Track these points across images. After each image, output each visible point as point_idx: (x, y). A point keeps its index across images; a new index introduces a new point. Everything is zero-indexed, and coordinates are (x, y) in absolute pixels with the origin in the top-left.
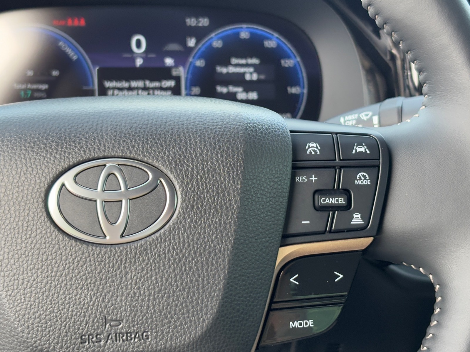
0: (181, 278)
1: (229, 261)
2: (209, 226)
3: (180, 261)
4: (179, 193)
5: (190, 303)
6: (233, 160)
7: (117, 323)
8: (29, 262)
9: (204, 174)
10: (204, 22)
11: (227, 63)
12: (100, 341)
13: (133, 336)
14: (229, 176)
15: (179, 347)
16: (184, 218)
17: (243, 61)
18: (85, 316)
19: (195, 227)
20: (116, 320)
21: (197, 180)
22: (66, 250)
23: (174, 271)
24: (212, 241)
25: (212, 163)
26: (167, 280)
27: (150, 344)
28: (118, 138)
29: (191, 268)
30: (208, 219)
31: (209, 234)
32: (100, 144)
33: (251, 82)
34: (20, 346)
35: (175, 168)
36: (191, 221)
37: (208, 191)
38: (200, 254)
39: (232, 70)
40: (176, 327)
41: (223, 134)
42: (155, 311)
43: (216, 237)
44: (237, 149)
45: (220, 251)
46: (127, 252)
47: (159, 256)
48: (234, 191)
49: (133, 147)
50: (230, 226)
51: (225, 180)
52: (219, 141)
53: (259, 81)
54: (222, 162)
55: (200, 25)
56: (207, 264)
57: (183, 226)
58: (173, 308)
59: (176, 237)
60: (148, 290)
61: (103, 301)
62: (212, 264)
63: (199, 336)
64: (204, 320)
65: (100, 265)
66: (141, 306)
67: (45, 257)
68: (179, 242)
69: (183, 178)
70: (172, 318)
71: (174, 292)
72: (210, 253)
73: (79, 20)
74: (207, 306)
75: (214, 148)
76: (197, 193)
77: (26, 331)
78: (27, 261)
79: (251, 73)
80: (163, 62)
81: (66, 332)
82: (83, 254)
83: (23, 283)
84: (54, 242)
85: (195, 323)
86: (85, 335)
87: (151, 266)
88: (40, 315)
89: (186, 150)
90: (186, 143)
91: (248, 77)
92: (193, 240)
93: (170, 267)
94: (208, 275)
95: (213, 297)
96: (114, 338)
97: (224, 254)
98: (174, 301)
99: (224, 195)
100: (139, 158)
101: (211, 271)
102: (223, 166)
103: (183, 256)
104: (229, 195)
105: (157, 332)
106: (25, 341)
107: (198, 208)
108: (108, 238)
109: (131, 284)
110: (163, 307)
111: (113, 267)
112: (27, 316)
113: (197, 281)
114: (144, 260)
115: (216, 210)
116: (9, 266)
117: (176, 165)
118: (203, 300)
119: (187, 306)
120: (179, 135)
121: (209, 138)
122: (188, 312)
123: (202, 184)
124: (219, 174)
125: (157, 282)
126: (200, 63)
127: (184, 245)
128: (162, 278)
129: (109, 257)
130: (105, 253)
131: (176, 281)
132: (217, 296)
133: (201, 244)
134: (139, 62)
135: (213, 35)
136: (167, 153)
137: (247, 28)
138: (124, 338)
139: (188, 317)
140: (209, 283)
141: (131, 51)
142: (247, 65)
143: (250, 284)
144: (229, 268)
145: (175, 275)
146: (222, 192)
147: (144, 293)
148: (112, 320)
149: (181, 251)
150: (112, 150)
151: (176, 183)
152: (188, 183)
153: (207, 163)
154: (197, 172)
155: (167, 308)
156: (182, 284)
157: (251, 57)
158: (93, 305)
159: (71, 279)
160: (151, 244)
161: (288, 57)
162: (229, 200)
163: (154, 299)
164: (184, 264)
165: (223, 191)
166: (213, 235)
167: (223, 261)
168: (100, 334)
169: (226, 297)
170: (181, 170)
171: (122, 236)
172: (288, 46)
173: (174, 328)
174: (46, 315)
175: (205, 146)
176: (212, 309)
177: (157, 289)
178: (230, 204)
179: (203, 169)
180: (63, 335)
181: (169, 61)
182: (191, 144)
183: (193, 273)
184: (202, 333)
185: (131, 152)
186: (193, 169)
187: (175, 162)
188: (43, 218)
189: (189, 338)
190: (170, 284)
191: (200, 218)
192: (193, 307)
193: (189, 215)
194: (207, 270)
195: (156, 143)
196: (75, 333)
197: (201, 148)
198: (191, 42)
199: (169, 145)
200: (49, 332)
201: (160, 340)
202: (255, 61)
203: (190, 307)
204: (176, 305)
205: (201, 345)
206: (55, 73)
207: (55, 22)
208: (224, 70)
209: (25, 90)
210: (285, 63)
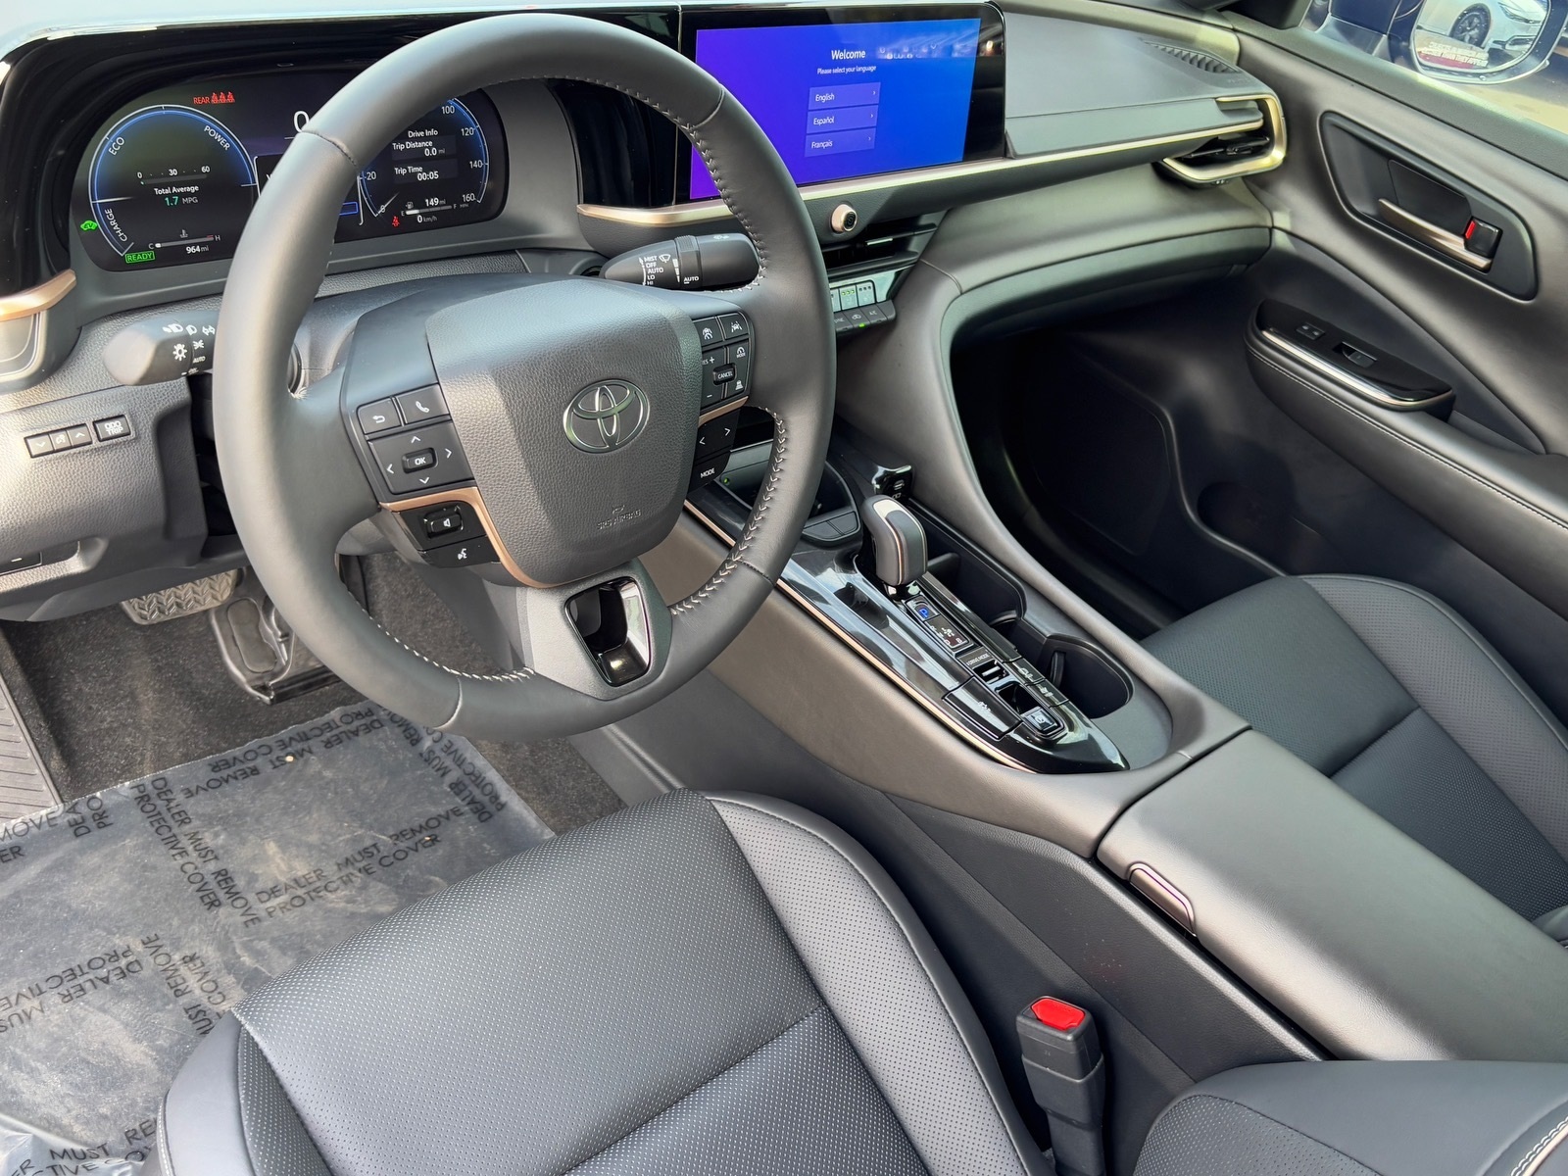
7: (619, 509)
11: (405, 138)
12: (609, 524)
13: (629, 515)
16: (653, 419)
17: (421, 134)
33: (432, 157)
36: (657, 422)
39: (409, 145)
53: (439, 156)
59: (650, 433)
73: (226, 95)
79: (430, 148)
91: (427, 153)
96: (617, 520)
105: (644, 509)
108: (607, 446)
141: (294, 131)
142: (425, 139)
148: (616, 508)
157: (429, 128)
161: (468, 124)
168: (609, 519)
172: (466, 110)
201: (646, 514)
202: (434, 133)
206: (205, 169)
207: (196, 100)
208: (401, 147)
209: (170, 196)
210: (465, 131)
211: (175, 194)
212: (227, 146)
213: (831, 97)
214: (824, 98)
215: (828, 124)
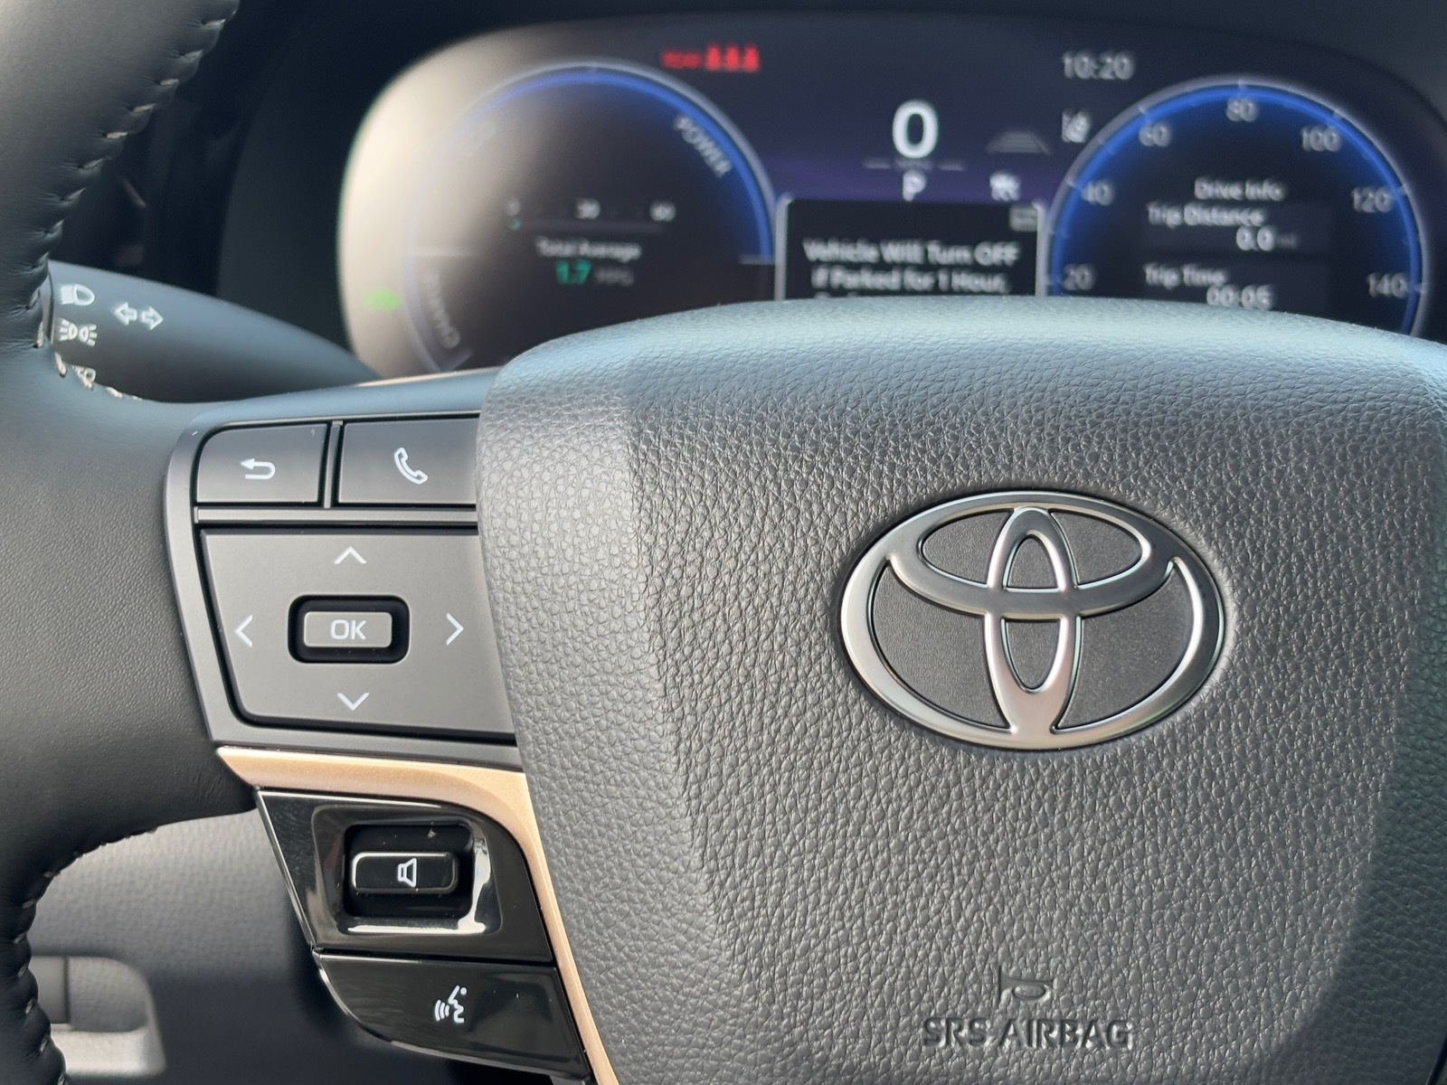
0: (1230, 866)
1: (1378, 822)
2: (1322, 711)
3: (1229, 814)
4: (1231, 606)
5: (1256, 944)
6: (1401, 510)
7: (1035, 990)
8: (782, 788)
9: (1311, 551)
10: (1119, 66)
11: (1183, 196)
12: (983, 1040)
13: (1080, 1031)
14: (1388, 559)
15: (1218, 1074)
16: (1246, 682)
17: (1233, 192)
18: (939, 960)
19: (1278, 712)
20: (1031, 980)
21: (1289, 569)
22: (890, 757)
23: (1211, 842)
24: (1330, 758)
25: (1336, 517)
26: (1188, 871)
27: (1130, 1060)
28: (1048, 428)
29: (1261, 837)
30: (1317, 690)
31: (1320, 736)
32: (997, 447)
33: (1255, 255)
34: (742, 1037)
35: (1221, 527)
36: (1267, 693)
37: (1320, 605)
38: (1292, 797)
39: (1195, 216)
40: (1210, 1014)
41: (1367, 428)
42: (1149, 961)
43: (1342, 747)
44: (1413, 476)
45: (1352, 792)
46: (1071, 775)
47: (1167, 794)
48: (1400, 609)
49: (1095, 458)
50: (1386, 716)
51: (1373, 571)
52: (1355, 450)
53: (1277, 254)
54: (1367, 515)
55: (1106, 75)
56: (1312, 827)
57: (1242, 708)
58: (1205, 957)
59: (1220, 740)
60: (1131, 896)
61: (996, 919)
62: (1328, 830)
63: (1280, 1047)
64: (1296, 999)
65: (988, 809)
66: (1109, 944)
67: (827, 775)
68: (1229, 758)
69: (1246, 559)
70: (1200, 985)
71: (1209, 907)
72: (1320, 794)
73: (742, 52)
74: (1305, 956)
75: (1342, 473)
76: (1287, 609)
77: (764, 995)
78: (774, 787)
79: (1255, 230)
80: (989, 189)
81: (882, 1004)
82: (939, 773)
83: (759, 853)
84: (854, 734)
85: (1269, 1006)
86: (937, 1019)
87: (1142, 822)
88: (807, 949)
89: (1255, 473)
90: (1255, 454)
91: (1244, 241)
92: (1270, 752)
93: (1198, 831)
94: (1313, 863)
95: (1325, 932)
96: (1023, 1033)
97: (1362, 802)
98: (1206, 935)
99: (1369, 620)
100: (1113, 493)
101: (1324, 850)
102: (1370, 527)
103: (1240, 799)
104: (1384, 618)
105: (1152, 1025)
106: (757, 1026)
107: (1288, 653)
108: (1013, 729)
109: (1080, 873)
110: (1175, 949)
111: (1028, 819)
112: (767, 949)
113: (1279, 877)
114: (1120, 805)
115: (1345, 664)
116: (720, 797)
117: (1224, 520)
118: (1295, 936)
119: (1245, 953)
120: (1233, 429)
121: (1326, 440)
122: (1250, 972)
123: (1304, 582)
124: (1357, 551)
125: (1158, 875)
126: (1098, 193)
127: (1242, 767)
128: (1173, 863)
129: (1017, 788)
130: (1006, 776)
131: (1215, 875)
132: (1339, 927)
133: (1296, 765)
134: (913, 185)
135: (1142, 108)
136: (1198, 483)
137: (1250, 87)
138: (1055, 1034)
139: (1249, 986)
140: (1314, 887)
141: (892, 152)
142: (1244, 204)
143: (1432, 896)
144: (1380, 844)
145: (1215, 857)
146: (1362, 610)
147: (1120, 903)
148: (1018, 979)
149: (1234, 783)
150: (1032, 465)
151: (1221, 575)
152: (1259, 576)
153: (1320, 517)
154: (1290, 544)
155: (1185, 956)
156: (1232, 885)
157: (1259, 178)
158: (965, 930)
159: (902, 848)
160: (1142, 757)
161: (1376, 182)
162: (1386, 635)
163: (1149, 925)
164: (1243, 824)
165: (1367, 606)
166: (1332, 739)
167: (1362, 822)
168: (982, 1020)
169: (1365, 934)
170: (1239, 536)
171: (1056, 727)
172: (1375, 149)
173: (1206, 1019)
174: (825, 951)
175: (1312, 464)
176: (1322, 967)
177: (1157, 896)
178: (1389, 649)
179: (1307, 534)
180: (871, 1013)
181: (1003, 186)
182: (1269, 456)
183: (1269, 854)
184: (1289, 1037)
185: (1087, 475)
186: (1275, 532)
187: (1223, 509)
188: (824, 660)
189: (1249, 1051)
190: (1198, 882)
191: (1294, 688)
192: (1264, 957)
193: (1260, 676)
194: (1310, 846)
195: (1164, 449)
196: (909, 1011)
197: (1300, 470)
198: (1076, 129)
199: (1204, 457)
200: (832, 1001)
201: (1161, 1050)
202: (1270, 191)
203: (1257, 957)
204: (1215, 948)
205: (1282, 1072)
206: (662, 212)
207: (671, 59)
208: (1172, 217)
209: (572, 261)
210: (1364, 199)
211: (585, 258)
212: (722, 167)
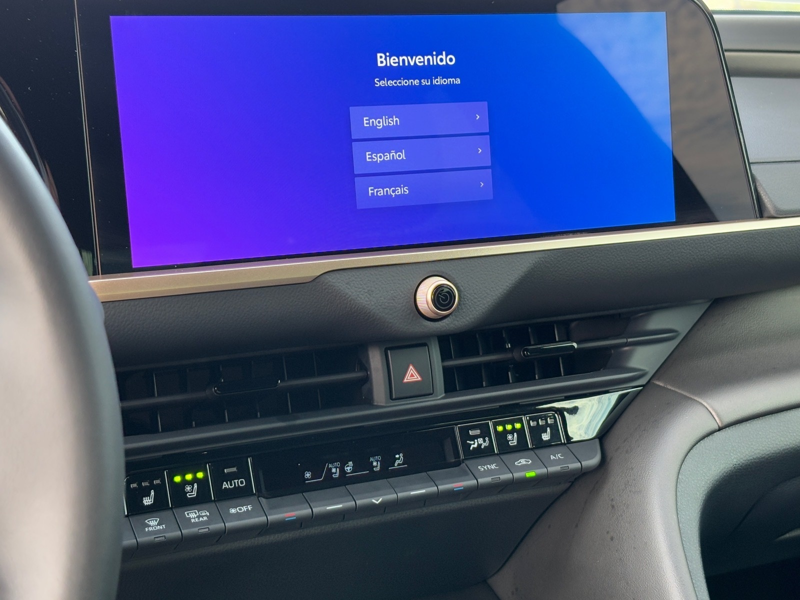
213: (394, 121)
214: (380, 123)
215: (393, 161)
